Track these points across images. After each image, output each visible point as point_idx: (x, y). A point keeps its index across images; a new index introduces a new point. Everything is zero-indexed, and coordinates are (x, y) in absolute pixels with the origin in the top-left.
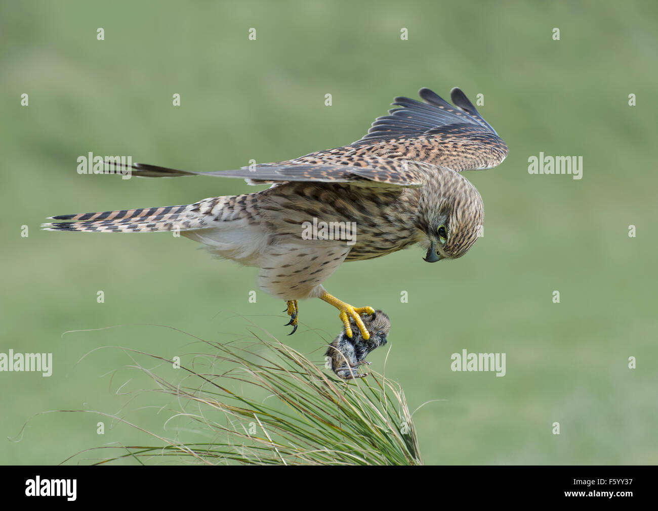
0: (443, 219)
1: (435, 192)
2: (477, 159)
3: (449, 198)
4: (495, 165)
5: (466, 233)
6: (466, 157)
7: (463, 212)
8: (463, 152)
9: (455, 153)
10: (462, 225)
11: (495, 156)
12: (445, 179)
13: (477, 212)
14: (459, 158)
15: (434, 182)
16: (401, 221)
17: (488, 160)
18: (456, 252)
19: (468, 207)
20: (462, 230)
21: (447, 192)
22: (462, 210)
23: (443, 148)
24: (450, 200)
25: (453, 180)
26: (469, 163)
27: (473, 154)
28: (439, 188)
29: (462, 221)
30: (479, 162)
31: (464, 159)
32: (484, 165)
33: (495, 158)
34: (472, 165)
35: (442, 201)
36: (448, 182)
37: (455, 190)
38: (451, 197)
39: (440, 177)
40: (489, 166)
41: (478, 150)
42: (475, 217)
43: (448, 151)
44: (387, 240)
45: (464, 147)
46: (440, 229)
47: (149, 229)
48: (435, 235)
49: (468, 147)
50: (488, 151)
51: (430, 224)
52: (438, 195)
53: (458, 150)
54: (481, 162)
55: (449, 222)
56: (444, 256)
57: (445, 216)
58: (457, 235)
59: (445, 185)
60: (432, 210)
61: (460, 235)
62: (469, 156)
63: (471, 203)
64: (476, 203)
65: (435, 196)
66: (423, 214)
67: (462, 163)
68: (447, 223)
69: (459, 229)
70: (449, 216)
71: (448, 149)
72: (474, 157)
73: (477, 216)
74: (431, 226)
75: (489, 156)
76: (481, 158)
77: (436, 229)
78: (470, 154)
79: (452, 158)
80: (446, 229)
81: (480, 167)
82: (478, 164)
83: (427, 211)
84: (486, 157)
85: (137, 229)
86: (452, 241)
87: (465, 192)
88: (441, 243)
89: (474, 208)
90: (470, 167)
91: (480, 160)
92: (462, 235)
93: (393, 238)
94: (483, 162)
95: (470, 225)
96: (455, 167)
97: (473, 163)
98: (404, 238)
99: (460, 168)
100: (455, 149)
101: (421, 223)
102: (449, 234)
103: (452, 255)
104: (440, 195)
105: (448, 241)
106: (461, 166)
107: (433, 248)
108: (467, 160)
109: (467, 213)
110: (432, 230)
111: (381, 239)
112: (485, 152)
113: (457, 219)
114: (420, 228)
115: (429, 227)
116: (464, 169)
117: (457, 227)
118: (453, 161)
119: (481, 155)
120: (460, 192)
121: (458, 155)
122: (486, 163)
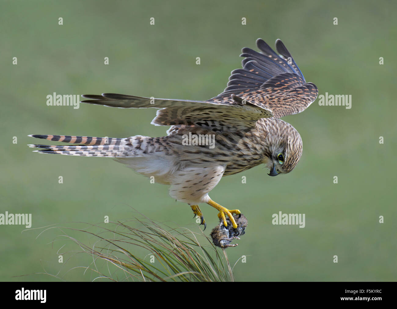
0: (281, 150)
1: (276, 134)
2: (292, 108)
3: (284, 137)
4: (303, 110)
5: (295, 157)
6: (286, 108)
7: (293, 145)
8: (284, 104)
9: (279, 105)
10: (293, 153)
11: (303, 104)
12: (280, 126)
13: (300, 144)
14: (282, 108)
15: (274, 128)
16: (255, 149)
17: (299, 108)
18: (289, 169)
19: (296, 142)
20: (293, 156)
21: (283, 134)
22: (293, 144)
23: (272, 103)
24: (285, 138)
25: (285, 127)
26: (288, 111)
27: (290, 105)
28: (277, 132)
29: (293, 150)
30: (294, 110)
31: (285, 109)
32: (296, 111)
33: (303, 105)
34: (289, 113)
35: (280, 139)
36: (282, 128)
37: (287, 132)
38: (285, 137)
39: (277, 125)
40: (300, 112)
41: (293, 102)
42: (299, 148)
43: (275, 104)
44: (245, 160)
45: (284, 101)
46: (279, 156)
47: (103, 155)
48: (276, 160)
49: (286, 101)
50: (298, 101)
51: (273, 153)
52: (277, 136)
53: (280, 103)
54: (295, 110)
55: (285, 151)
56: (282, 172)
57: (282, 148)
58: (290, 159)
59: (281, 129)
60: (274, 145)
61: (292, 159)
62: (287, 107)
63: (297, 140)
64: (299, 139)
65: (276, 136)
66: (269, 148)
67: (284, 112)
68: (284, 152)
69: (291, 155)
70: (285, 148)
71: (275, 103)
72: (290, 107)
73: (300, 147)
74: (273, 155)
75: (299, 105)
76: (294, 107)
77: (277, 156)
78: (287, 105)
79: (278, 109)
80: (283, 155)
81: (294, 113)
82: (293, 111)
83: (271, 145)
84: (298, 106)
85: (95, 154)
86: (287, 163)
87: (293, 133)
88: (280, 164)
89: (298, 142)
90: (289, 114)
91: (294, 109)
92: (293, 159)
93: (250, 159)
94: (296, 109)
95: (297, 152)
96: (280, 114)
97: (290, 111)
98: (256, 159)
99: (283, 114)
100: (279, 103)
101: (267, 153)
102: (285, 158)
103: (287, 171)
104: (278, 136)
105: (285, 163)
106: (283, 113)
107: (275, 168)
108: (287, 109)
109: (295, 145)
110: (274, 157)
111: (242, 159)
112: (297, 103)
113: (290, 149)
114: (266, 155)
115: (272, 155)
116: (285, 115)
117: (290, 154)
118: (279, 110)
119: (295, 105)
120: (290, 133)
121: (281, 107)
122: (298, 110)
